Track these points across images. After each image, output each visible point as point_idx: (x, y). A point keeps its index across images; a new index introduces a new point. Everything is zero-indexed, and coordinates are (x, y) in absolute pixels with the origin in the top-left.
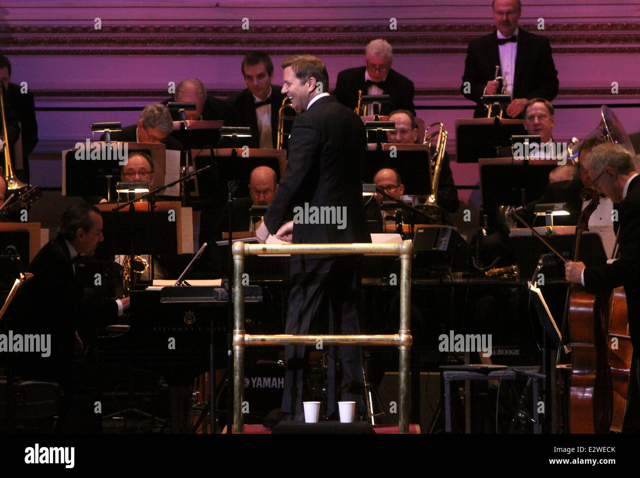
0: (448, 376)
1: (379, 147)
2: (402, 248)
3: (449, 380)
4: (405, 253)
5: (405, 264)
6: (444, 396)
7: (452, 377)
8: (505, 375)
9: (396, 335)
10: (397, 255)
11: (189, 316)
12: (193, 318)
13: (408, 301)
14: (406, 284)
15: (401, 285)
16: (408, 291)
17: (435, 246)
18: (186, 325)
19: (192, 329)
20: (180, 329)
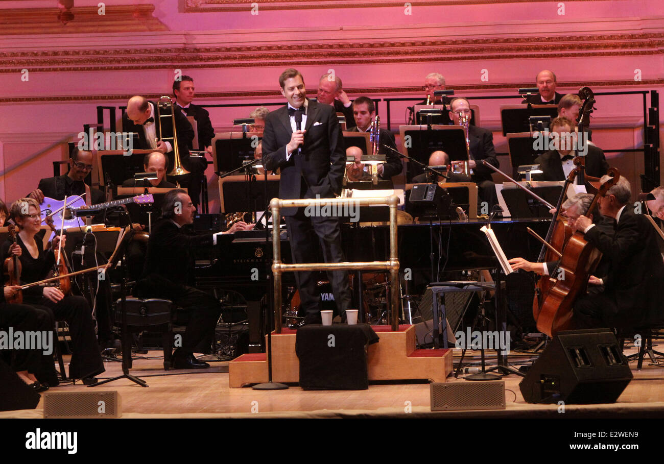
0: (435, 290)
2: (390, 200)
3: (436, 292)
4: (392, 204)
5: (393, 211)
7: (438, 290)
9: (388, 261)
10: (388, 205)
11: (258, 251)
12: (261, 253)
13: (396, 238)
14: (393, 225)
16: (395, 230)
17: (425, 198)
18: (256, 258)
19: (261, 260)
20: (252, 261)
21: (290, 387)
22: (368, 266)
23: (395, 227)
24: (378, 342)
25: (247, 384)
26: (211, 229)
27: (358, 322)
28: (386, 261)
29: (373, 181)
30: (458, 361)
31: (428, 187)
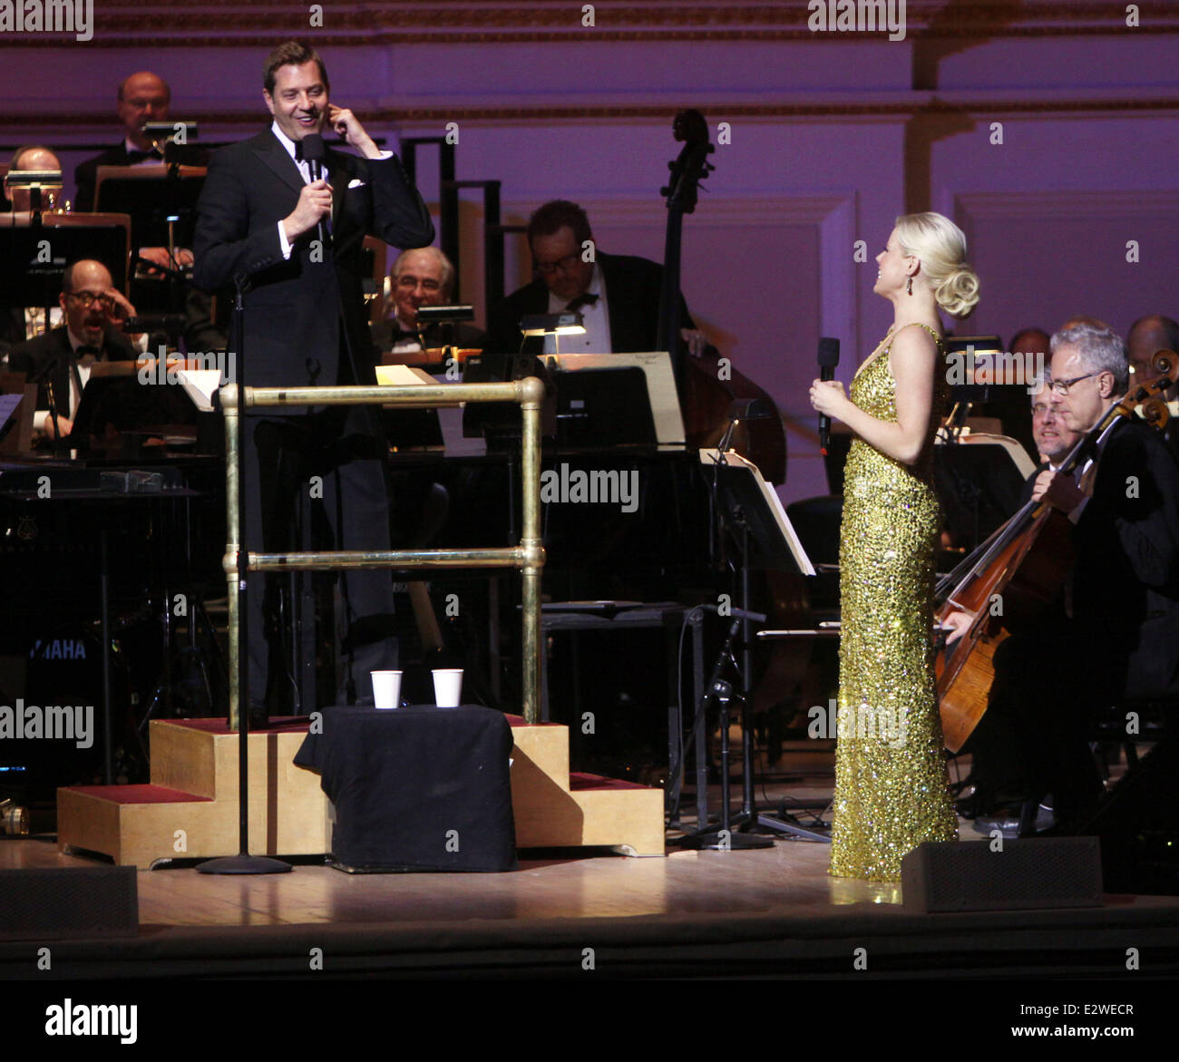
0: (543, 623)
2: (527, 390)
3: (545, 629)
5: (532, 419)
7: (550, 623)
13: (536, 486)
15: (525, 457)
16: (537, 467)
23: (537, 458)
25: (165, 860)
27: (459, 703)
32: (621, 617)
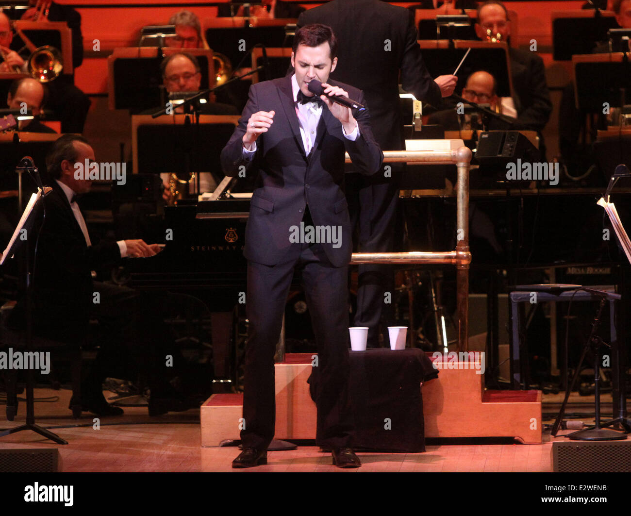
0: (515, 297)
1: (451, 44)
2: (458, 155)
3: (517, 301)
4: (461, 161)
5: (462, 173)
6: (512, 320)
7: (520, 298)
8: (575, 295)
9: (452, 252)
10: (454, 163)
11: (231, 233)
12: (235, 236)
13: (466, 214)
14: (463, 195)
15: (458, 196)
16: (465, 202)
17: (500, 153)
18: (227, 243)
19: (234, 248)
20: (221, 248)
21: (298, 447)
22: (423, 257)
23: (465, 197)
24: (437, 377)
25: (229, 441)
26: (140, 198)
27: (406, 347)
28: (450, 251)
29: (414, 126)
30: (558, 411)
31: (504, 136)
32: (565, 294)
